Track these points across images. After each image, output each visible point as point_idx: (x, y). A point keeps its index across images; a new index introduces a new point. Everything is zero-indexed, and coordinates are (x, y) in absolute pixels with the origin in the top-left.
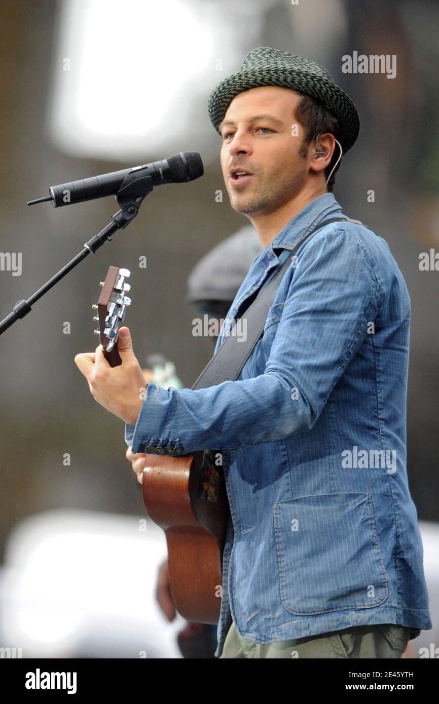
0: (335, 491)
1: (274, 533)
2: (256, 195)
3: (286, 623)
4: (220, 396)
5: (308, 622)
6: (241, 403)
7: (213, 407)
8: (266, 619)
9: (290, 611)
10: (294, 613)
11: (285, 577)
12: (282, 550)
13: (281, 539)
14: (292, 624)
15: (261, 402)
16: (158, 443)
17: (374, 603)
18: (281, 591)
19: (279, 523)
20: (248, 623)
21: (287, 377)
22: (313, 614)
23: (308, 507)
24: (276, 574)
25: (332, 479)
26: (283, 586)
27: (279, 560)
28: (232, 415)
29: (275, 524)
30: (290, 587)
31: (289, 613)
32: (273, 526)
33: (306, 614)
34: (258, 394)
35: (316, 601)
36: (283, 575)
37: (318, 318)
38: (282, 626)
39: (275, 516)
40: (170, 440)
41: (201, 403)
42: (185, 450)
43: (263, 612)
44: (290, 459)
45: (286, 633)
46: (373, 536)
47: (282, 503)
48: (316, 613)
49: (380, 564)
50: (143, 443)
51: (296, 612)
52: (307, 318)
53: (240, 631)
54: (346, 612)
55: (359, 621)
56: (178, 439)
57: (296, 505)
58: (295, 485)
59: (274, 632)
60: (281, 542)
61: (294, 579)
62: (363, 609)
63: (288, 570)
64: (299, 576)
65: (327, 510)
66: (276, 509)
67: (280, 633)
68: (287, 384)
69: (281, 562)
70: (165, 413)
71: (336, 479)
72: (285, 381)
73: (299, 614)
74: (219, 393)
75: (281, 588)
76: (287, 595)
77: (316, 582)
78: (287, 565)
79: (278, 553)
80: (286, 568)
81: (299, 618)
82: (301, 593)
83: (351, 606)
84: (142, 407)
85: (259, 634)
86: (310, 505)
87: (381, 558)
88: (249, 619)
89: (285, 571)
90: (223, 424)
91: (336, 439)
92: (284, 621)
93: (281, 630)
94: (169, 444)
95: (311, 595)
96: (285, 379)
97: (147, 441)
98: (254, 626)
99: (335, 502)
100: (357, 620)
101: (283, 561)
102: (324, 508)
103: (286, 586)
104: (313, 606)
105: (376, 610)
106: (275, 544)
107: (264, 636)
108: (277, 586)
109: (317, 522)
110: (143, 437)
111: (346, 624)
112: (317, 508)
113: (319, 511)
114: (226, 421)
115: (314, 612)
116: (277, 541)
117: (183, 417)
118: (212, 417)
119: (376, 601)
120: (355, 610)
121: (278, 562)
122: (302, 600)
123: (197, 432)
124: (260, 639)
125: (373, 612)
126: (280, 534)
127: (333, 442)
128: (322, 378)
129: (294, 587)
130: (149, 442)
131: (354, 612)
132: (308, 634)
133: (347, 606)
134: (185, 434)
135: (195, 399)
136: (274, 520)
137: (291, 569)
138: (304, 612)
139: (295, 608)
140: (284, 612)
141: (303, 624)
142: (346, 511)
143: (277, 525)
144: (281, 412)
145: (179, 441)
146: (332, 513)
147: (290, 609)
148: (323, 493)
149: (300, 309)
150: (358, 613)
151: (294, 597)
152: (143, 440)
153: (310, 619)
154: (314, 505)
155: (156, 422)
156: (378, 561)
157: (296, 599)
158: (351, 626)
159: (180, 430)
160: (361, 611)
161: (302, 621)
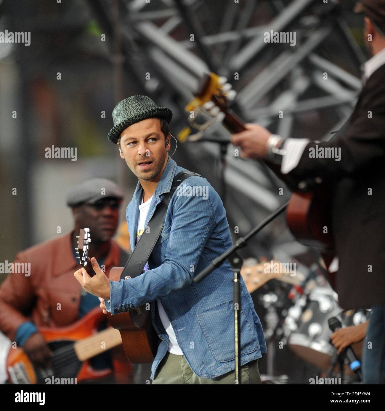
0: (223, 302)
1: (201, 327)
2: (154, 172)
3: (219, 367)
4: (145, 278)
5: (229, 364)
6: (156, 280)
7: (143, 284)
8: (209, 367)
9: (219, 361)
10: (222, 362)
11: (212, 346)
12: (207, 334)
13: (205, 329)
14: (222, 367)
15: (166, 277)
16: (122, 307)
17: (254, 349)
18: (212, 353)
19: (202, 322)
20: (201, 371)
21: (174, 263)
22: (231, 360)
23: (214, 312)
24: (207, 346)
25: (220, 296)
26: (213, 351)
27: (207, 339)
28: (153, 286)
29: (200, 323)
30: (216, 350)
31: (219, 362)
32: (200, 325)
33: (228, 361)
34: (163, 274)
35: (231, 354)
36: (211, 345)
37: (186, 230)
38: (218, 369)
39: (199, 320)
40: (127, 304)
41: (137, 283)
42: (135, 307)
43: (207, 365)
44: (198, 293)
45: (221, 372)
46: (245, 318)
47: (201, 313)
48: (232, 359)
49: (252, 330)
50: (116, 309)
51: (223, 361)
52: (180, 230)
53: (198, 375)
54: (244, 356)
55: (251, 359)
56: (130, 303)
57: (208, 312)
58: (204, 303)
59: (214, 372)
60: (205, 331)
61: (217, 346)
62: (251, 353)
63: (213, 342)
64: (220, 344)
65: (223, 311)
66: (199, 317)
67: (217, 372)
68: (175, 266)
69: (208, 340)
70: (122, 292)
71: (222, 296)
72: (174, 265)
73: (224, 362)
74: (144, 277)
75: (212, 351)
76: (216, 354)
77: (229, 345)
78: (212, 340)
79: (206, 336)
80: (212, 342)
81: (224, 363)
82: (223, 352)
83: (245, 353)
84: (111, 292)
85: (208, 375)
86: (214, 310)
87: (251, 327)
88: (201, 369)
89: (211, 343)
90: (150, 291)
91: (216, 277)
92: (218, 366)
93: (218, 371)
94: (127, 306)
95: (228, 351)
96: (173, 264)
97: (117, 307)
98: (204, 372)
99: (225, 306)
100: (250, 359)
101: (209, 339)
102: (221, 310)
103: (214, 350)
104: (230, 356)
105: (255, 352)
106: (203, 332)
107: (211, 375)
108: (210, 351)
109: (220, 317)
110: (115, 305)
111: (246, 361)
112: (218, 311)
113: (220, 312)
114: (151, 290)
115: (231, 359)
116: (203, 331)
117: (131, 292)
118: (144, 289)
119: (254, 348)
120: (247, 354)
121: (206, 340)
122: (224, 355)
123: (138, 297)
124: (209, 377)
125: (255, 354)
126: (204, 327)
127: (215, 279)
128: (191, 259)
129: (218, 350)
130: (118, 308)
131: (247, 355)
132: (231, 370)
133: (244, 353)
134: (133, 299)
135: (134, 282)
136: (199, 322)
137: (215, 342)
138: (226, 360)
139: (222, 359)
140: (216, 362)
141: (227, 366)
142: (231, 310)
143: (201, 324)
144: (176, 279)
145: (132, 303)
146: (225, 312)
147: (219, 360)
148: (218, 304)
149: (177, 227)
150: (250, 356)
151: (220, 355)
152: (115, 307)
153: (230, 363)
154: (217, 310)
155: (119, 297)
156: (250, 329)
157: (221, 355)
158: (248, 362)
159: (131, 298)
160: (250, 354)
161: (227, 364)
